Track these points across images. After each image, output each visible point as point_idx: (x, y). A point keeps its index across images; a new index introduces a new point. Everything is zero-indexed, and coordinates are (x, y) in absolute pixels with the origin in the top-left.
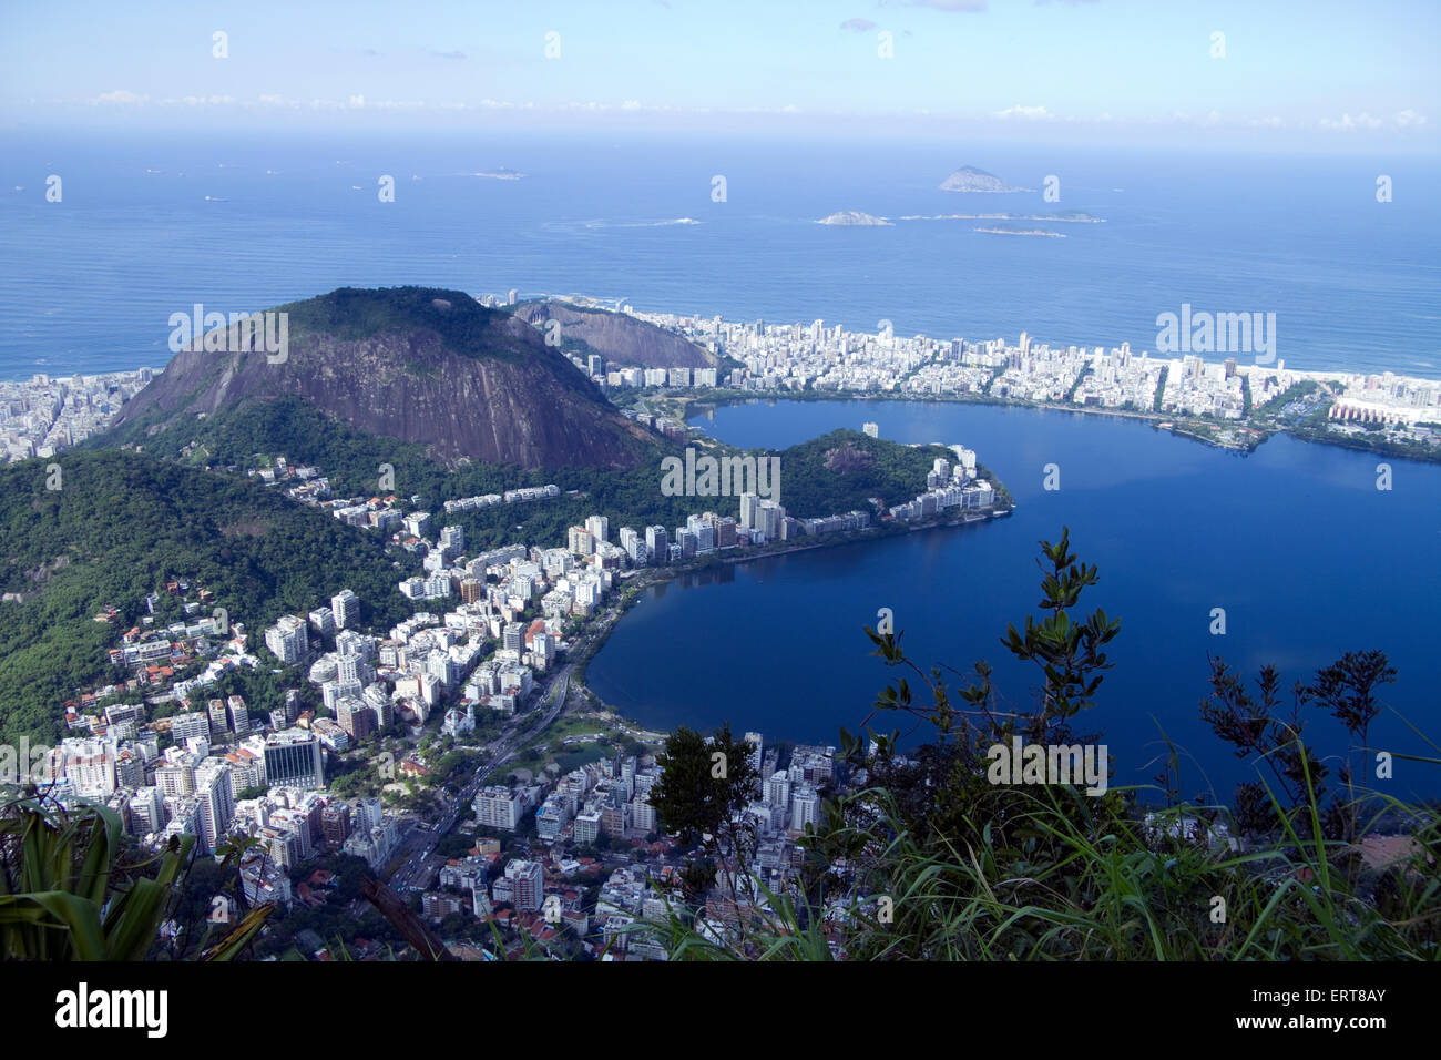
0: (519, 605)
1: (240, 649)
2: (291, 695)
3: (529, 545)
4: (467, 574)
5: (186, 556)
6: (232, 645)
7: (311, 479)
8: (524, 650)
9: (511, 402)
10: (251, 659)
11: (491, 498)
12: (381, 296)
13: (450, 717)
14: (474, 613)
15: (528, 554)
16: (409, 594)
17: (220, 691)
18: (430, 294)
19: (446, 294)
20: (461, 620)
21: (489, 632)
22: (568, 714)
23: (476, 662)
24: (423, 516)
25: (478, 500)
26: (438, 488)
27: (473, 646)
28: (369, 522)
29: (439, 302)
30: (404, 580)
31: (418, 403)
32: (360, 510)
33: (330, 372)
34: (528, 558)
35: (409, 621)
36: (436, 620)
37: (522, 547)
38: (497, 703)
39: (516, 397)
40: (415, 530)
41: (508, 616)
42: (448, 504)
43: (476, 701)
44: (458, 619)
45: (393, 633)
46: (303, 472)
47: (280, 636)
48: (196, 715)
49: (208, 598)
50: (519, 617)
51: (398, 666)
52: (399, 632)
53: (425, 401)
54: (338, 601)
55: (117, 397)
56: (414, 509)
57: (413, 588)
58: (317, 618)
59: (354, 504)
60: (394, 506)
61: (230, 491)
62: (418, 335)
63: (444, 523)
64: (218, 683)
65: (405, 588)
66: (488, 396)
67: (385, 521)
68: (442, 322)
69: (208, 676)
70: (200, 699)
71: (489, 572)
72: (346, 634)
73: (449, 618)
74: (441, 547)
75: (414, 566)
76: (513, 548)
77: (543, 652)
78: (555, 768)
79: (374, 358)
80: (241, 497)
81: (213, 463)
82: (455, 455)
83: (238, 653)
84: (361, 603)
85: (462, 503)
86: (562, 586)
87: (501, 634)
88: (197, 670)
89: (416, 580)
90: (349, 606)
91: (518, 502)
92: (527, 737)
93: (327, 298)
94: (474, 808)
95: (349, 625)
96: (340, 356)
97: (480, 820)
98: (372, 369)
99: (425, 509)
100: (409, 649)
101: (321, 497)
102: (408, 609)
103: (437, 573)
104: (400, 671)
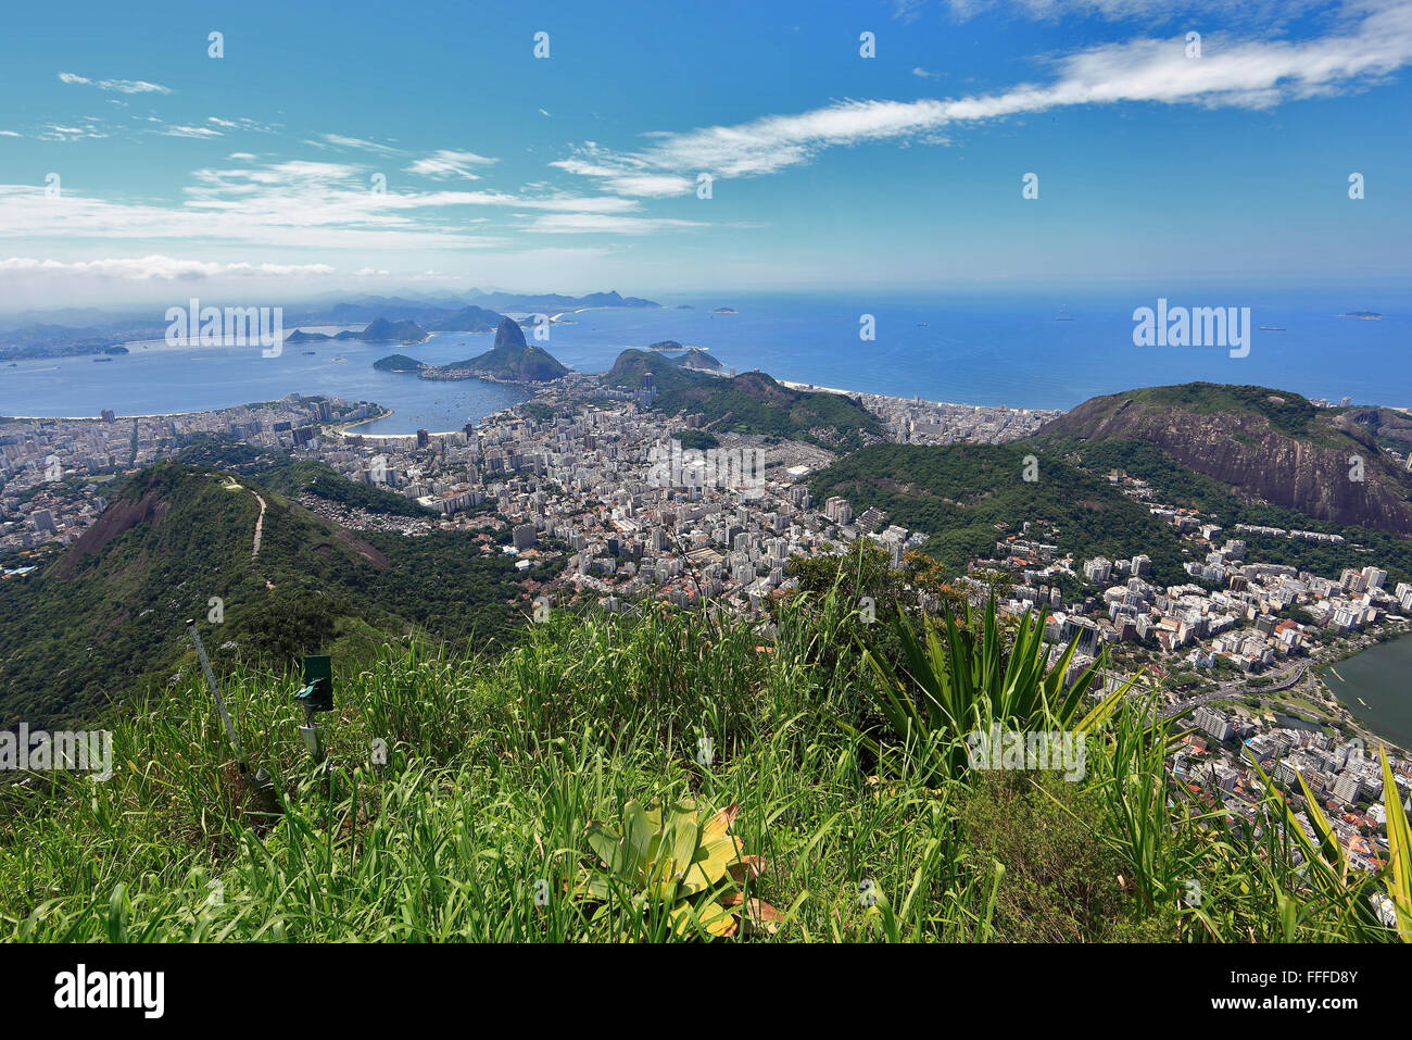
0: (1278, 606)
1: (1067, 565)
2: (1089, 600)
3: (1300, 569)
4: (1237, 571)
5: (1054, 509)
6: (1063, 562)
7: (1141, 487)
8: (1270, 635)
9: (1318, 472)
10: (1072, 573)
11: (1276, 531)
12: (1229, 388)
13: (1195, 653)
14: (1237, 598)
15: (1298, 575)
16: (1189, 571)
17: (1049, 582)
18: (1266, 393)
19: (1282, 394)
20: (1225, 599)
21: (1245, 614)
22: (1294, 689)
23: (1226, 628)
24: (1215, 528)
25: (1265, 530)
26: (1235, 514)
27: (1229, 618)
28: (1173, 521)
29: (1273, 398)
30: (1188, 562)
31: (1236, 459)
32: (1169, 513)
33: (1174, 430)
34: (1296, 576)
35: (1183, 587)
36: (1203, 591)
37: (1294, 569)
38: (1236, 659)
39: (1323, 471)
40: (1207, 535)
41: (1265, 610)
42: (1239, 526)
43: (1219, 651)
44: (1223, 597)
45: (1169, 589)
46: (1137, 482)
47: (1095, 566)
48: (1031, 589)
49: (1058, 534)
50: (1273, 612)
51: (1166, 609)
52: (1175, 590)
53: (1242, 460)
54: (1138, 559)
55: (1039, 422)
56: (1211, 521)
57: (1193, 568)
58: (1120, 564)
59: (1166, 509)
60: (1194, 516)
61: (1088, 482)
62: (1249, 417)
63: (1232, 536)
64: (1049, 579)
65: (1188, 567)
66: (1298, 464)
67: (1186, 524)
68: (1273, 413)
69: (1046, 572)
70: (1037, 582)
71: (1259, 576)
72: (1136, 579)
73: (1215, 594)
74: (1223, 551)
75: (1200, 554)
76: (1285, 568)
77: (1289, 641)
78: (1270, 718)
79: (1209, 426)
80: (1093, 487)
81: (1081, 466)
82: (1255, 497)
83: (1065, 566)
84: (1152, 565)
85: (1251, 528)
86: (1323, 605)
87: (1255, 618)
88: (1040, 568)
89: (1198, 564)
90: (1143, 564)
91: (1301, 539)
92: (1253, 690)
93: (1186, 386)
94: (1194, 714)
95: (1140, 575)
96: (1184, 422)
97: (1197, 722)
98: (1206, 433)
99: (1219, 524)
100: (1179, 603)
101: (1145, 499)
102: (1185, 579)
103: (1215, 563)
104: (1167, 613)
